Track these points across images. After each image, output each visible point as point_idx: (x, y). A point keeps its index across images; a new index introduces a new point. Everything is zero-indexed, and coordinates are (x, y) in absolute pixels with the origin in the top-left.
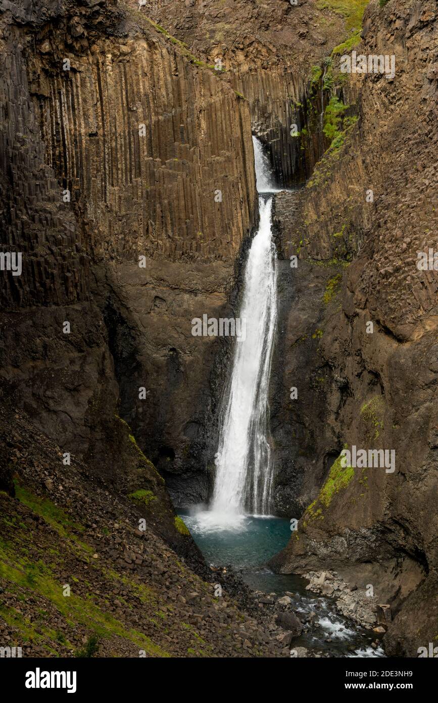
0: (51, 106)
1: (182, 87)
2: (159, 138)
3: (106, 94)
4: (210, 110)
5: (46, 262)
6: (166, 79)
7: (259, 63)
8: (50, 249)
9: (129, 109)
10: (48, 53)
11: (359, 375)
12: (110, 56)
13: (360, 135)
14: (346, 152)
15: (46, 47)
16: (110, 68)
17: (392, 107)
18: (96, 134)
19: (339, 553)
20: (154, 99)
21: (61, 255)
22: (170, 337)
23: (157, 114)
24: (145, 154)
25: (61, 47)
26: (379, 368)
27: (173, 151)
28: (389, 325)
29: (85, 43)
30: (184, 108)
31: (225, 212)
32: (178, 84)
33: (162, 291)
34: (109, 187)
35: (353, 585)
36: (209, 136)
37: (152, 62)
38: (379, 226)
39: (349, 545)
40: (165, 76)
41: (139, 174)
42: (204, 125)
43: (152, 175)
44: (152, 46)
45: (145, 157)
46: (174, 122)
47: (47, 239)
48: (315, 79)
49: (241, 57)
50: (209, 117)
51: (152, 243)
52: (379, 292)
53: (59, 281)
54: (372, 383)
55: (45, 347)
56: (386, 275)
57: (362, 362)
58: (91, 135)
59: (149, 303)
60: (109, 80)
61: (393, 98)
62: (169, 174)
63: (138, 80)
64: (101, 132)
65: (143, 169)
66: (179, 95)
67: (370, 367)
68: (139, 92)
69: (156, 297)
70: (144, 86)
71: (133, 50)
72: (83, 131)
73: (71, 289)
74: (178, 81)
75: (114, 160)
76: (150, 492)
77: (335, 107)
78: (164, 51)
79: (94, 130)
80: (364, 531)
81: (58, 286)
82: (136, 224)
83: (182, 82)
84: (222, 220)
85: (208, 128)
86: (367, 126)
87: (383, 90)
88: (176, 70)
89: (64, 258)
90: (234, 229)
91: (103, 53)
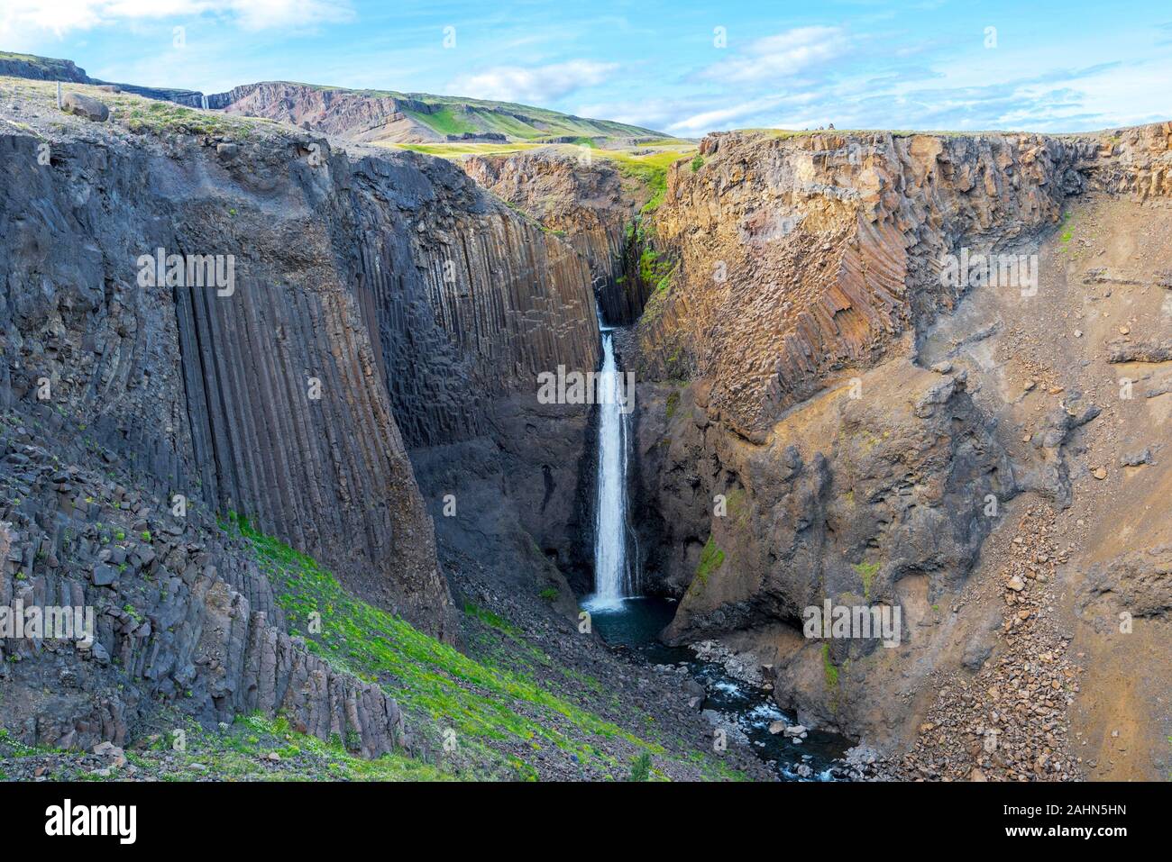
0: (429, 275)
1: (533, 251)
2: (518, 293)
3: (471, 261)
4: (557, 268)
5: (449, 406)
6: (519, 246)
7: (584, 225)
8: (449, 395)
9: (491, 272)
10: (424, 232)
11: (715, 475)
12: (472, 230)
13: (682, 278)
14: (672, 293)
15: (422, 227)
16: (473, 240)
17: (711, 252)
18: (466, 296)
19: (719, 625)
20: (511, 262)
21: (459, 399)
22: (543, 456)
23: (514, 274)
24: (507, 307)
25: (433, 226)
26: (737, 469)
27: (531, 303)
28: (744, 432)
29: (452, 221)
30: (536, 267)
31: (577, 349)
32: (530, 249)
33: (533, 418)
34: (480, 337)
35: (735, 650)
36: (559, 289)
37: (507, 232)
38: (719, 351)
39: (727, 617)
40: (518, 242)
41: (505, 325)
42: (553, 281)
43: (515, 325)
44: (505, 219)
45: (508, 311)
46: (529, 279)
47: (446, 388)
48: (630, 234)
49: (569, 222)
50: (558, 273)
51: (520, 380)
52: (730, 406)
53: (460, 422)
54: (730, 482)
55: (455, 478)
56: (735, 392)
57: (719, 465)
58: (462, 296)
59: (522, 430)
60: (473, 250)
61: (711, 245)
62: (529, 322)
63: (496, 248)
64: (470, 293)
65: (507, 320)
66: (531, 257)
67: (726, 467)
68: (498, 258)
69: (528, 425)
70: (502, 252)
71: (491, 223)
72: (456, 293)
73: (471, 427)
74: (530, 246)
75: (483, 315)
76: (556, 590)
77: (648, 256)
78: (516, 222)
79: (464, 292)
80: (740, 604)
81: (460, 425)
82: (505, 366)
83: (533, 246)
84: (576, 357)
85: (557, 282)
86: (687, 269)
87: (702, 239)
88: (527, 237)
89: (462, 402)
90: (587, 363)
91: (466, 228)
